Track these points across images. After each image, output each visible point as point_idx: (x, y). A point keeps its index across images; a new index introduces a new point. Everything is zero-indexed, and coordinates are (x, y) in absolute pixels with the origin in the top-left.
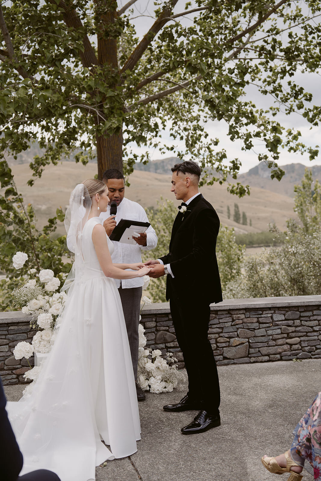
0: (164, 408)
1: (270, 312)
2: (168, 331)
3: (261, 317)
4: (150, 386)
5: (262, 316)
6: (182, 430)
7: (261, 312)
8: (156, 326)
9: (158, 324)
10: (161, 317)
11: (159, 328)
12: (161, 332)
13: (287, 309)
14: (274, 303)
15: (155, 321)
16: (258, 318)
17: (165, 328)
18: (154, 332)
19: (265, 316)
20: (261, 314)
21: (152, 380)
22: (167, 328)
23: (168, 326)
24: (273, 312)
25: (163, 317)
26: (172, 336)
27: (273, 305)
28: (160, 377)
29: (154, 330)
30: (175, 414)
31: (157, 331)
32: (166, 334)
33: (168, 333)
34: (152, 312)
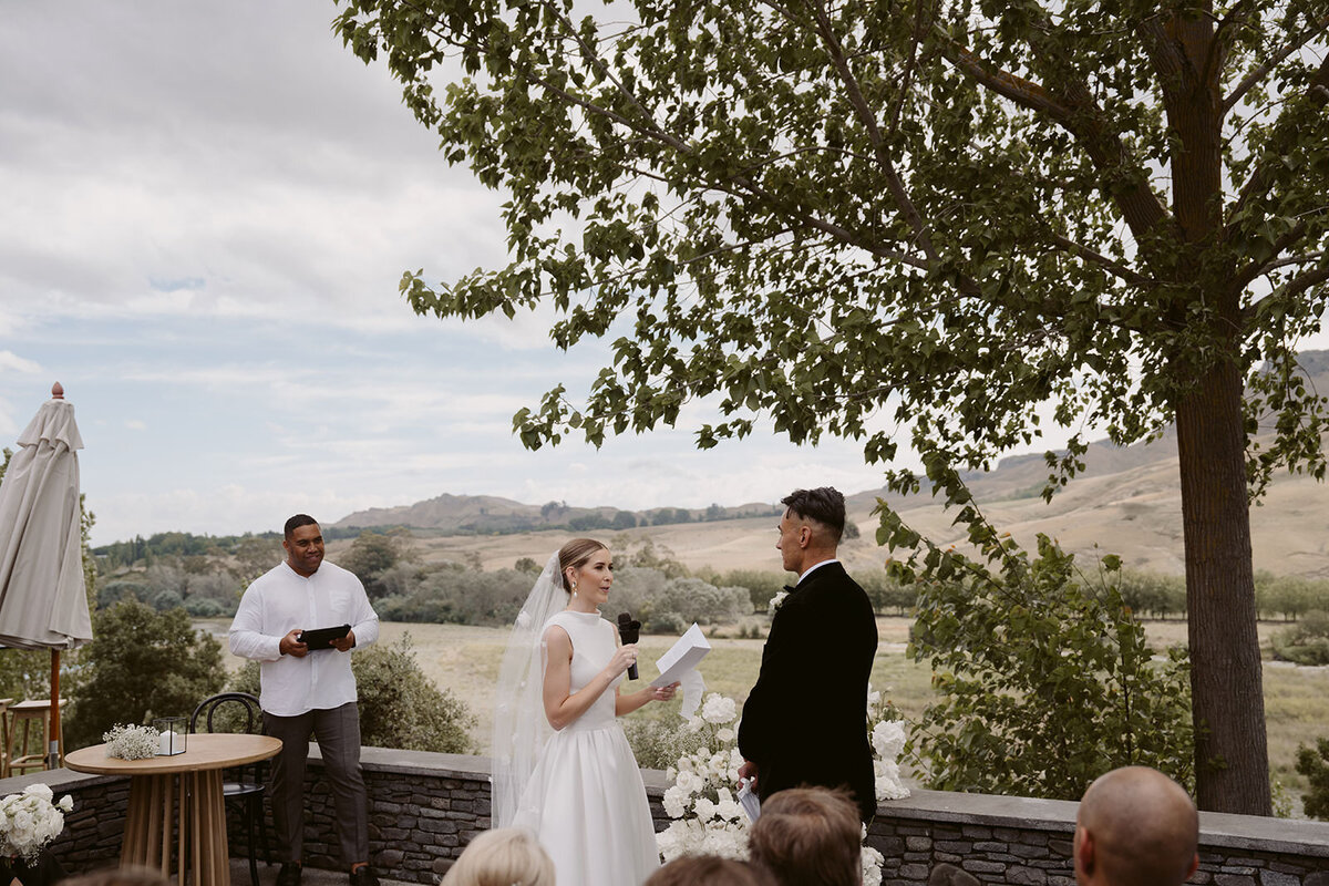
1: (1250, 862)
2: (959, 864)
3: (1221, 872)
5: (1224, 869)
7: (1219, 859)
8: (932, 850)
9: (936, 846)
10: (944, 829)
11: (939, 854)
12: (943, 864)
13: (1307, 863)
14: (1256, 840)
15: (930, 837)
16: (1212, 873)
17: (952, 857)
18: (927, 863)
19: (1232, 870)
20: (1221, 864)
22: (958, 858)
23: (961, 855)
24: (1260, 863)
25: (950, 831)
26: (967, 877)
27: (1254, 843)
29: (926, 856)
31: (936, 861)
32: (954, 872)
33: (960, 871)
34: (918, 815)
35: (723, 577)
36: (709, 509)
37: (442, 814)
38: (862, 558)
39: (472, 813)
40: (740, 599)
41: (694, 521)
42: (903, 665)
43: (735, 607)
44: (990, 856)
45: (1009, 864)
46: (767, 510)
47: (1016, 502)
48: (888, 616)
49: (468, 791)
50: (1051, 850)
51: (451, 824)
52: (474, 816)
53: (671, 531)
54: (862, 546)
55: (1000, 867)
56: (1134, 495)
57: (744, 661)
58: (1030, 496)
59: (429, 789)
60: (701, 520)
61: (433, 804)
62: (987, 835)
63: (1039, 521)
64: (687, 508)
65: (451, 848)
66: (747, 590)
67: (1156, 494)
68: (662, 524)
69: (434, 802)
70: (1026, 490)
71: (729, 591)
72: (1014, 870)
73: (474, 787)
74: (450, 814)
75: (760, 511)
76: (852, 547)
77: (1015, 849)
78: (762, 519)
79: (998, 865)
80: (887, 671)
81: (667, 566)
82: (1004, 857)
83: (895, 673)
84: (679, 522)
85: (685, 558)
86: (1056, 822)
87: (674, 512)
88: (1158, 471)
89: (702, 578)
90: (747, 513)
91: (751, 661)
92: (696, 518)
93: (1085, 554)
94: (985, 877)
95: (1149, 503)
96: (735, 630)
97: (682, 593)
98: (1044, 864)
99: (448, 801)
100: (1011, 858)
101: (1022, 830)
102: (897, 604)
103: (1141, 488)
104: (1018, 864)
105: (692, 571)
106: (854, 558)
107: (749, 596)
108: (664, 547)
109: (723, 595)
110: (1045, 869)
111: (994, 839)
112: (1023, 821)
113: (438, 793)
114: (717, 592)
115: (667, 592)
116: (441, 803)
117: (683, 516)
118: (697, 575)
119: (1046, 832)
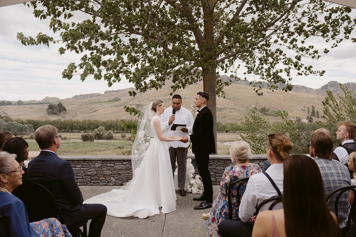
0: (193, 199)
1: (258, 161)
4: (192, 190)
6: (194, 208)
7: (253, 161)
21: (193, 188)
24: (259, 161)
28: (196, 187)
30: (196, 201)
35: (24, 121)
36: (18, 101)
37: (80, 169)
38: (67, 116)
39: (88, 168)
40: (30, 128)
41: (13, 105)
42: (80, 145)
43: (28, 130)
44: (213, 165)
45: (216, 166)
46: (37, 102)
47: (109, 103)
48: (75, 132)
49: (87, 163)
50: (224, 163)
51: (82, 171)
52: (89, 169)
53: (5, 108)
54: (67, 113)
55: (215, 167)
56: (139, 102)
57: (33, 145)
58: (113, 101)
59: (75, 163)
60: (15, 104)
61: (76, 167)
62: (213, 161)
63: (115, 108)
64: (11, 101)
65: (83, 176)
66: (32, 125)
67: (143, 102)
68: (2, 105)
69: (77, 166)
70: (112, 100)
71: (26, 125)
72: (218, 167)
73: (89, 161)
74: (82, 169)
75: (35, 102)
76: (64, 113)
77: (218, 163)
78: (36, 105)
79: (214, 167)
80: (76, 147)
81: (5, 118)
82: (215, 165)
83: (78, 147)
84: (8, 105)
85: (11, 116)
86: (226, 158)
87: (6, 102)
88: (144, 96)
89: (17, 121)
90: (31, 103)
91: (35, 145)
92: (14, 104)
93: (126, 116)
94: (212, 169)
95: (142, 104)
96: (29, 136)
97: (11, 126)
98: (223, 165)
99: (81, 165)
100: (217, 165)
101: (219, 160)
102: (77, 129)
103: (140, 100)
104: (218, 166)
105: (14, 120)
106: (65, 116)
107: (33, 127)
108: (4, 112)
109: (25, 126)
110: (223, 167)
111: (214, 162)
112: (220, 158)
113: (78, 164)
114: (23, 126)
115: (5, 126)
116: (79, 166)
117: (9, 103)
118: (16, 121)
119: (224, 160)
